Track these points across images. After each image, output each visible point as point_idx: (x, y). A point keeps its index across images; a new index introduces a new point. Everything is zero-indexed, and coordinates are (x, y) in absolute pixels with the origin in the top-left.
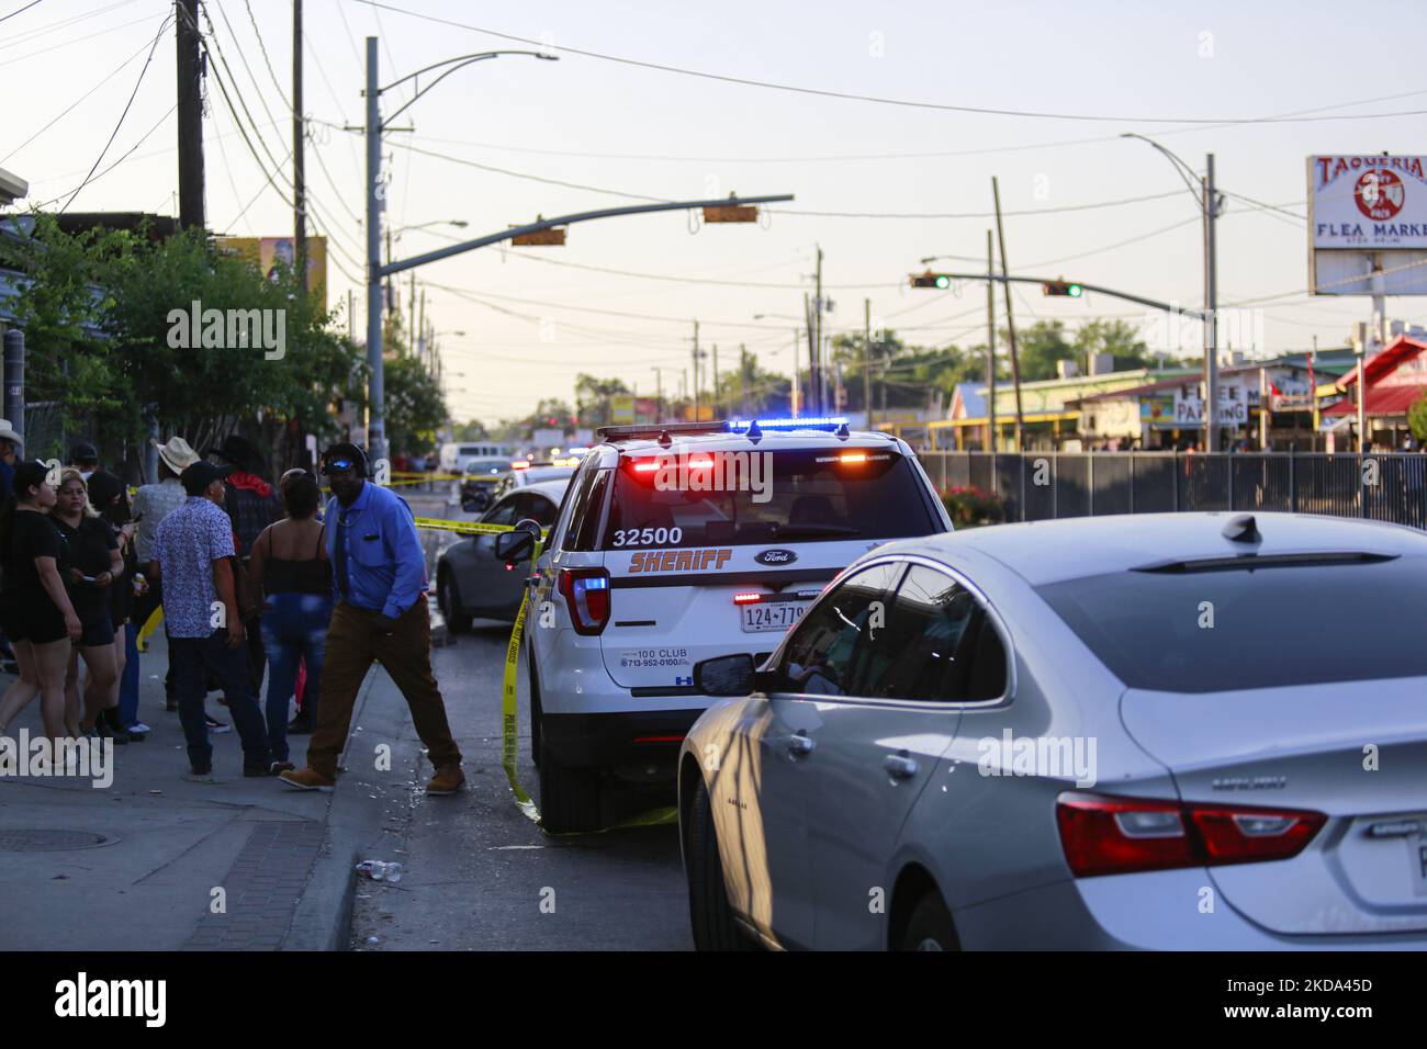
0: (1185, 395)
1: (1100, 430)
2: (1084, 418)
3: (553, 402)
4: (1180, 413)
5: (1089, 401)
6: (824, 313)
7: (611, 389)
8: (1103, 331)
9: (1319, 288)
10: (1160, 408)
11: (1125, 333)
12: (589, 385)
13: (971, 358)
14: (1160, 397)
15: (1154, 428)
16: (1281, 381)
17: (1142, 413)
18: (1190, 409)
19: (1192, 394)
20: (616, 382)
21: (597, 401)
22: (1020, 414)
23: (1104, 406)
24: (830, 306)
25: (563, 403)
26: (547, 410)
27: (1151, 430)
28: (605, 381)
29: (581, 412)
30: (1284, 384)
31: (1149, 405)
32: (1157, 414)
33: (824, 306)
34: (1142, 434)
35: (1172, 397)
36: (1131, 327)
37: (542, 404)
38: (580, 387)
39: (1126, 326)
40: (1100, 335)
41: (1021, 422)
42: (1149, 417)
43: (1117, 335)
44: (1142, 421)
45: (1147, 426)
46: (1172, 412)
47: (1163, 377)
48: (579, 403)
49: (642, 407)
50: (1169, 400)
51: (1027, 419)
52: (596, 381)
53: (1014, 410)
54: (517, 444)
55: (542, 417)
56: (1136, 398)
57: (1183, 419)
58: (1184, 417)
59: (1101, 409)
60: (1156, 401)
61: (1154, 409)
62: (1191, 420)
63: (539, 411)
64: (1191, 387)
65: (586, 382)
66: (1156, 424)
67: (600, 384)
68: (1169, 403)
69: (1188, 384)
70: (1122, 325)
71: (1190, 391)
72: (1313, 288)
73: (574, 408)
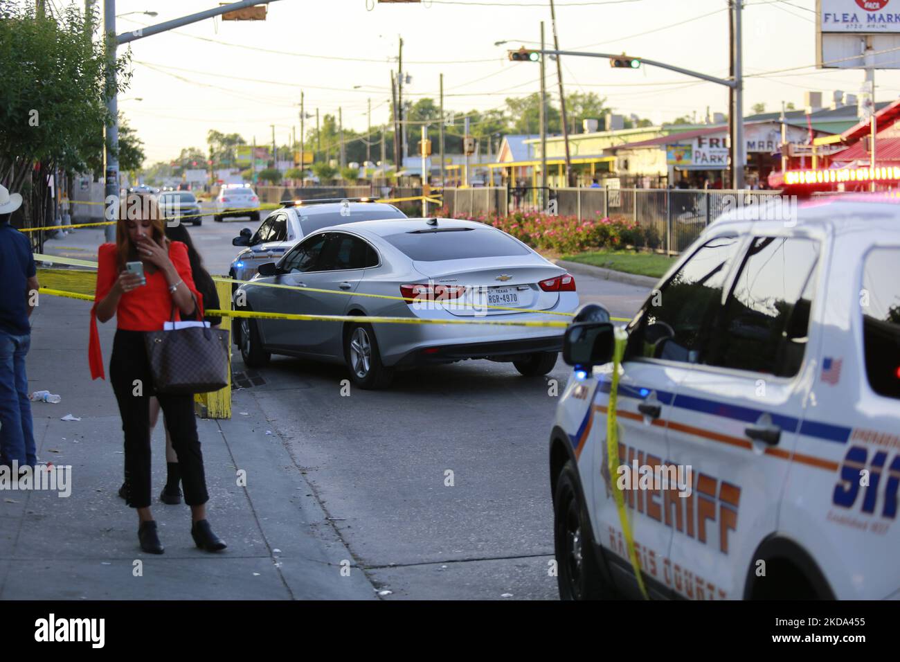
0: (700, 144)
1: (633, 170)
2: (619, 161)
3: (192, 150)
4: (696, 158)
5: (622, 148)
6: (404, 84)
7: (233, 140)
8: (580, 100)
9: (825, 63)
10: (682, 154)
11: (596, 101)
12: (217, 138)
13: (486, 119)
14: (681, 146)
15: (678, 169)
16: (772, 134)
17: (668, 157)
18: (704, 155)
19: (705, 143)
20: (236, 136)
21: (223, 149)
22: (568, 157)
23: (635, 152)
24: (408, 79)
25: (199, 151)
26: (187, 155)
27: (675, 170)
28: (228, 135)
29: (212, 158)
30: (774, 136)
31: (673, 151)
32: (679, 158)
33: (404, 79)
34: (668, 173)
35: (690, 146)
36: (601, 98)
37: (184, 151)
38: (210, 139)
39: (596, 97)
40: (578, 103)
41: (569, 164)
42: (674, 161)
43: (591, 102)
44: (668, 164)
45: (672, 167)
46: (691, 156)
47: (674, 131)
48: (212, 150)
49: (259, 153)
50: (688, 148)
51: (573, 161)
52: (222, 135)
53: (564, 154)
54: (165, 180)
55: (183, 160)
56: (664, 146)
57: (699, 162)
58: (699, 160)
59: (633, 154)
60: (678, 148)
61: (678, 155)
62: (705, 163)
63: (182, 155)
64: (705, 139)
65: (216, 136)
66: (679, 166)
67: (225, 137)
68: (688, 150)
69: (703, 137)
70: (593, 96)
71: (704, 141)
72: (820, 63)
73: (207, 155)
